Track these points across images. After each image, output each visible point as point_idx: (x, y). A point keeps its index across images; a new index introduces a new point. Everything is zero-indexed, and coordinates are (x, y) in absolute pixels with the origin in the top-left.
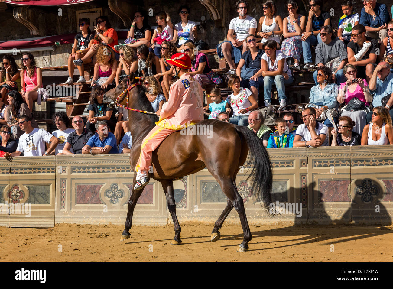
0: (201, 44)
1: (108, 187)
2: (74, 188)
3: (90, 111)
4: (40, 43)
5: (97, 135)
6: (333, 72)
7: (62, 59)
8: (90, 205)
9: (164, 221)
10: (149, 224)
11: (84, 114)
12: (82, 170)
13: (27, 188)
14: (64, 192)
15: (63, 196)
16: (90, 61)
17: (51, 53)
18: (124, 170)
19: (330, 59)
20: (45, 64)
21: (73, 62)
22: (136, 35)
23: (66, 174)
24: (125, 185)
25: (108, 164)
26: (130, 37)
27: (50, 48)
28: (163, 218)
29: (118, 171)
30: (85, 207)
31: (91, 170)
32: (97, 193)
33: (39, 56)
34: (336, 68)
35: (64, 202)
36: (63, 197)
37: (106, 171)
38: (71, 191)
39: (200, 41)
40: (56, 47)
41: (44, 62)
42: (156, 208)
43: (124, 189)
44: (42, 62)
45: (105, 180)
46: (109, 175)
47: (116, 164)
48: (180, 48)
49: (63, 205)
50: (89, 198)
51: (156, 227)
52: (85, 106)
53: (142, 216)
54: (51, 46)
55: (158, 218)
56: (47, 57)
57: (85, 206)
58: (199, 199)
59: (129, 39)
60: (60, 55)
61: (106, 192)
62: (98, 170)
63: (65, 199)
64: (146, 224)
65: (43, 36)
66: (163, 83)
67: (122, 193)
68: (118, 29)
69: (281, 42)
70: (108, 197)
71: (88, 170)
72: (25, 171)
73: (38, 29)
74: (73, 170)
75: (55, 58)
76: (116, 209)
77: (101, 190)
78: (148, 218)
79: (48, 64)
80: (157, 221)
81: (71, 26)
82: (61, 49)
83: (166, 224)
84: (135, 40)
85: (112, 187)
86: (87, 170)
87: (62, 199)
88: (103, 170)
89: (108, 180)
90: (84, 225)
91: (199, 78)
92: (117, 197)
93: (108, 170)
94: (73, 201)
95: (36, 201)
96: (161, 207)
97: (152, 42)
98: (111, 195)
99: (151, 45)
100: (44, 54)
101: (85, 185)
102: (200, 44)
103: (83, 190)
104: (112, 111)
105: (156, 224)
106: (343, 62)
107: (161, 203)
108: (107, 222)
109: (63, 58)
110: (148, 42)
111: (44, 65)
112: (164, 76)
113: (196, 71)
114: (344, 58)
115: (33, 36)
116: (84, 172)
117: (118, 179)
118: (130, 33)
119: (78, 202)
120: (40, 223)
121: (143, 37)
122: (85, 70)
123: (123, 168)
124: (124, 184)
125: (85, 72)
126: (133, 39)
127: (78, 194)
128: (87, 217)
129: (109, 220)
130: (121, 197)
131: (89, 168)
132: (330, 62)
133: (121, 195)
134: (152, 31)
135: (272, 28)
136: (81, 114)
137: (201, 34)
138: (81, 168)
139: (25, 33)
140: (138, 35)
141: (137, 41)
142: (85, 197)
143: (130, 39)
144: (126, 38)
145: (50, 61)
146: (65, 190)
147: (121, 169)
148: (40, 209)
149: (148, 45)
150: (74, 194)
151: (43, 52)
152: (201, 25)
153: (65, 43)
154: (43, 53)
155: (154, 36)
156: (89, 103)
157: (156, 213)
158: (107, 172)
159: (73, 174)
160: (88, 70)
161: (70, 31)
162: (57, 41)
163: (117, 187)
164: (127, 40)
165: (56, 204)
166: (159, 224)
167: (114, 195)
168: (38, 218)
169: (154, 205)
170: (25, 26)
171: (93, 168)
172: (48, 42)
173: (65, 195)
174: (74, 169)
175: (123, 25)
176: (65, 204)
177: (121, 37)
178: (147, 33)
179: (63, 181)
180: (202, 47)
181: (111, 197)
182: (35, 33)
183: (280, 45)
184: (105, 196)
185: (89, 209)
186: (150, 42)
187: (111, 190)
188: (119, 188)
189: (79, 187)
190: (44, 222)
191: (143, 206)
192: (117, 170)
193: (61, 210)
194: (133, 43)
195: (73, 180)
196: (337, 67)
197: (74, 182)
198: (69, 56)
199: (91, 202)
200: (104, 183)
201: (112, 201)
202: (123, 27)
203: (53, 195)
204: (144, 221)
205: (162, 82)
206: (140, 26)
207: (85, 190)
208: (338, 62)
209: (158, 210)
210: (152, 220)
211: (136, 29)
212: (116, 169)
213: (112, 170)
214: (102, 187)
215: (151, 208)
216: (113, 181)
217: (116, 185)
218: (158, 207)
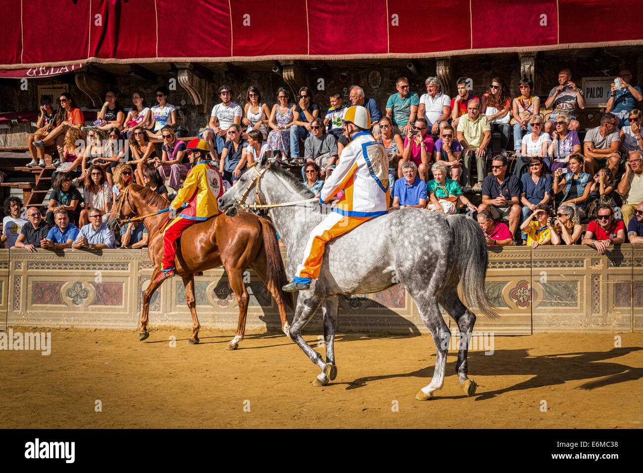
0: (181, 130)
1: (71, 286)
2: (30, 286)
3: (51, 200)
5: (57, 226)
6: (322, 168)
7: (19, 138)
8: (49, 305)
9: (134, 325)
10: (117, 327)
11: (44, 203)
12: (40, 266)
14: (18, 291)
16: (52, 143)
17: (6, 131)
19: (319, 154)
21: (33, 143)
22: (107, 117)
23: (22, 270)
24: (91, 284)
25: (71, 260)
26: (100, 118)
27: (5, 126)
28: (134, 321)
29: (83, 269)
30: (43, 308)
31: (51, 266)
32: (57, 293)
34: (326, 164)
35: (18, 302)
36: (18, 296)
37: (68, 268)
38: (27, 289)
39: (180, 128)
40: (12, 125)
42: (125, 310)
43: (89, 289)
45: (68, 278)
46: (71, 272)
47: (80, 260)
48: (157, 134)
49: (17, 305)
50: (48, 298)
51: (125, 331)
52: (46, 193)
53: (109, 319)
54: (6, 124)
55: (127, 321)
56: (1, 136)
58: (174, 301)
59: (98, 120)
60: (18, 134)
61: (68, 292)
62: (59, 266)
63: (19, 299)
64: (114, 328)
67: (87, 294)
69: (268, 133)
70: (70, 297)
71: (47, 266)
74: (30, 266)
75: (11, 137)
76: (79, 310)
77: (62, 289)
78: (116, 321)
79: (3, 144)
80: (126, 324)
82: (19, 127)
83: (136, 328)
84: (106, 122)
85: (75, 286)
87: (16, 298)
88: (65, 267)
89: (71, 278)
90: (42, 328)
91: (177, 168)
92: (81, 298)
93: (71, 267)
94: (29, 301)
96: (131, 309)
97: (125, 125)
98: (74, 294)
99: (124, 128)
101: (43, 283)
102: (179, 130)
103: (41, 288)
104: (77, 201)
105: (125, 328)
106: (333, 158)
107: (131, 305)
108: (68, 325)
109: (21, 138)
110: (120, 126)
112: (138, 165)
113: (175, 161)
114: (334, 153)
116: (43, 268)
117: (82, 277)
118: (100, 114)
119: (35, 301)
121: (115, 119)
122: (45, 153)
124: (89, 282)
125: (46, 155)
126: (104, 121)
127: (35, 293)
128: (45, 320)
129: (71, 323)
130: (86, 297)
132: (320, 157)
133: (85, 295)
134: (126, 114)
135: (257, 117)
136: (41, 203)
137: (180, 119)
138: (39, 264)
140: (109, 117)
141: (108, 123)
142: (43, 297)
143: (100, 121)
145: (5, 141)
146: (20, 288)
147: (86, 266)
149: (120, 129)
150: (30, 293)
152: (181, 109)
153: (23, 121)
155: (127, 120)
156: (52, 190)
157: (125, 316)
158: (70, 269)
159: (29, 270)
160: (50, 153)
162: (14, 118)
163: (81, 287)
164: (96, 122)
165: (9, 303)
166: (128, 328)
167: (77, 295)
169: (123, 307)
171: (54, 265)
172: (3, 119)
173: (19, 294)
174: (31, 264)
175: (92, 105)
176: (19, 304)
177: (89, 117)
178: (119, 115)
179: (17, 278)
180: (181, 134)
181: (74, 297)
183: (267, 137)
184: (66, 295)
185: (47, 310)
186: (123, 125)
187: (74, 290)
188: (83, 288)
189: (37, 286)
191: (111, 308)
192: (82, 267)
193: (15, 311)
194: (103, 125)
195: (29, 277)
196: (327, 162)
197: (31, 279)
198: (28, 136)
199: (50, 302)
200: (66, 282)
201: (74, 302)
202: (91, 107)
205: (136, 171)
206: (112, 107)
207: (43, 289)
208: (328, 158)
209: (127, 313)
210: (121, 324)
211: (108, 110)
212: (80, 266)
213: (76, 267)
214: (63, 286)
215: (119, 310)
216: (76, 279)
217: (80, 284)
218: (128, 310)
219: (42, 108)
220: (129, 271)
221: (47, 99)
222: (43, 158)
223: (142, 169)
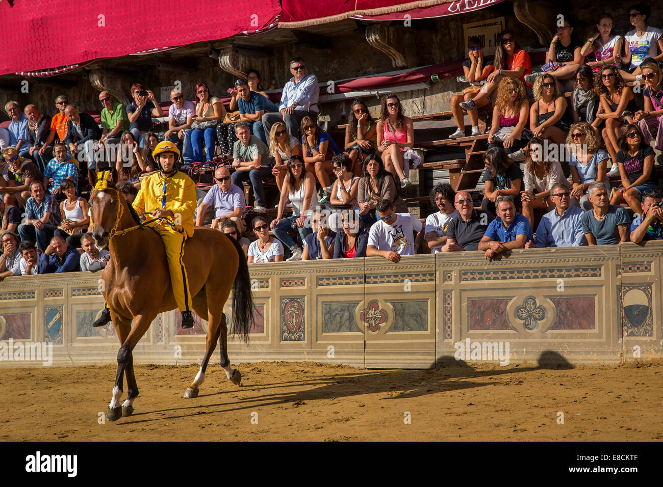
1: (521, 303)
2: (465, 304)
3: (487, 182)
4: (408, 79)
5: (499, 219)
7: (442, 101)
8: (491, 332)
9: (615, 357)
10: (590, 362)
11: (479, 187)
12: (477, 275)
13: (391, 307)
14: (449, 312)
15: (449, 317)
16: (487, 101)
17: (424, 93)
18: (546, 274)
20: (416, 111)
21: (461, 104)
22: (560, 57)
23: (453, 283)
24: (548, 300)
25: (519, 266)
26: (550, 60)
27: (423, 86)
28: (614, 353)
29: (536, 277)
31: (492, 275)
32: (502, 313)
33: (406, 99)
35: (449, 327)
36: (449, 320)
37: (516, 277)
38: (461, 309)
40: (432, 83)
41: (415, 108)
42: (600, 335)
43: (546, 305)
44: (411, 108)
45: (515, 291)
46: (520, 283)
47: (532, 265)
48: (634, 73)
49: (449, 333)
50: (489, 321)
51: (603, 368)
52: (480, 174)
53: (577, 349)
54: (425, 82)
55: (604, 353)
56: (418, 100)
57: (483, 334)
59: (548, 63)
60: (439, 95)
61: (517, 312)
62: (503, 275)
63: (451, 323)
64: (585, 362)
65: (412, 67)
66: (605, 131)
67: (543, 313)
68: (529, 49)
70: (520, 318)
71: (487, 276)
72: (387, 279)
73: (405, 57)
74: (464, 277)
75: (431, 100)
76: (534, 338)
77: (508, 307)
78: (588, 353)
79: (421, 110)
80: (603, 357)
81: (455, 50)
82: (440, 85)
83: (618, 362)
84: (559, 64)
85: (526, 302)
86: (485, 275)
87: (446, 323)
88: (510, 275)
89: (520, 291)
92: (536, 319)
93: (520, 275)
94: (465, 327)
95: (406, 327)
96: (608, 334)
98: (524, 315)
100: (414, 96)
101: (482, 300)
103: (480, 307)
105: (601, 363)
107: (608, 328)
108: (520, 360)
109: (444, 100)
111: (415, 113)
112: (607, 121)
115: (397, 68)
116: (481, 279)
117: (535, 290)
118: (550, 54)
119: (471, 327)
120: (412, 361)
121: (572, 59)
123: (544, 271)
124: (546, 297)
126: (555, 64)
127: (471, 314)
129: (524, 357)
130: (542, 318)
131: (488, 273)
133: (541, 315)
136: (474, 187)
138: (475, 273)
139: (384, 64)
140: (563, 57)
141: (561, 66)
142: (482, 319)
143: (551, 64)
144: (543, 63)
145: (424, 106)
146: (451, 308)
147: (540, 273)
148: (412, 339)
150: (465, 314)
151: (412, 91)
153: (446, 76)
154: (412, 94)
156: (485, 169)
157: (601, 344)
158: (518, 278)
159: (462, 283)
161: (454, 56)
162: (433, 74)
163: (535, 303)
164: (545, 66)
165: (438, 330)
166: (607, 363)
167: (530, 316)
168: (409, 353)
169: (596, 331)
170: (384, 54)
171: (495, 273)
172: (422, 76)
173: (451, 316)
174: (465, 274)
175: (539, 42)
176: (451, 331)
178: (577, 52)
179: (447, 294)
181: (525, 319)
182: (400, 63)
184: (515, 316)
187: (525, 308)
188: (538, 304)
189: (474, 304)
190: (420, 359)
191: (579, 334)
192: (534, 274)
193: (446, 341)
194: (555, 69)
195: (463, 293)
197: (465, 295)
198: (453, 96)
199: (493, 326)
200: (514, 297)
201: (526, 326)
202: (538, 45)
203: (432, 318)
204: (580, 357)
205: (603, 131)
206: (566, 42)
207: (482, 308)
209: (604, 340)
210: (595, 357)
211: (559, 47)
212: (532, 274)
213: (526, 275)
214: (510, 303)
215: (592, 336)
216: (527, 293)
217: (534, 299)
218: (604, 335)
219: (472, 54)
220: (602, 278)
221: (477, 42)
222: (477, 124)
223: (613, 128)
